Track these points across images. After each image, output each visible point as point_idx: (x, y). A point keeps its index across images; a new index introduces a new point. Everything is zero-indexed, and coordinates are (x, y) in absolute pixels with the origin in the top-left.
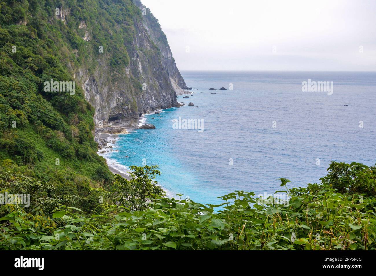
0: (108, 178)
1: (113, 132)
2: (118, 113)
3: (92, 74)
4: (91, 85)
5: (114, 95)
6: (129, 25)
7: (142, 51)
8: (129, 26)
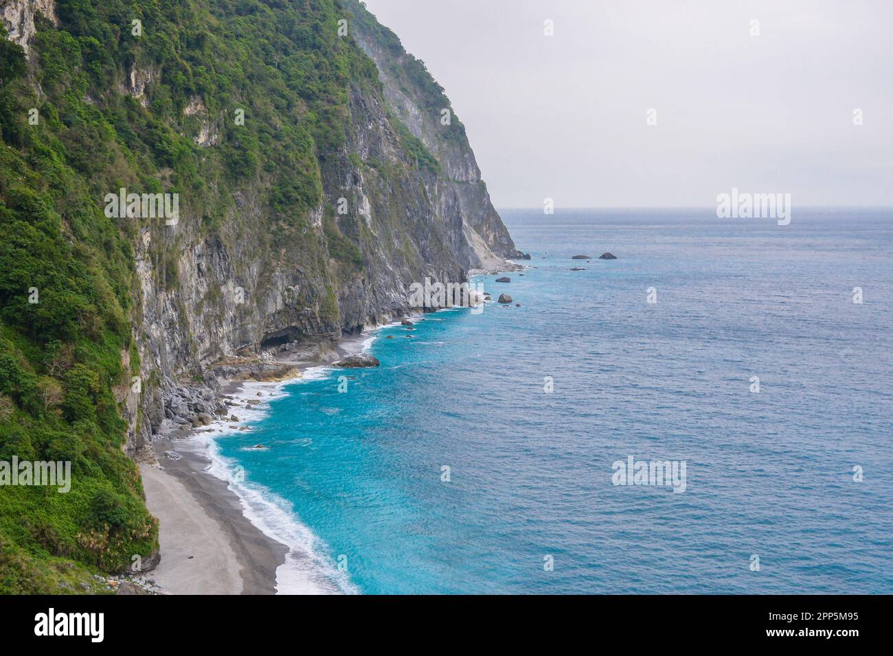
0: (119, 522)
1: (264, 377)
2: (286, 325)
3: (215, 229)
4: (212, 256)
5: (276, 282)
6: (334, 103)
7: (374, 166)
8: (334, 107)
